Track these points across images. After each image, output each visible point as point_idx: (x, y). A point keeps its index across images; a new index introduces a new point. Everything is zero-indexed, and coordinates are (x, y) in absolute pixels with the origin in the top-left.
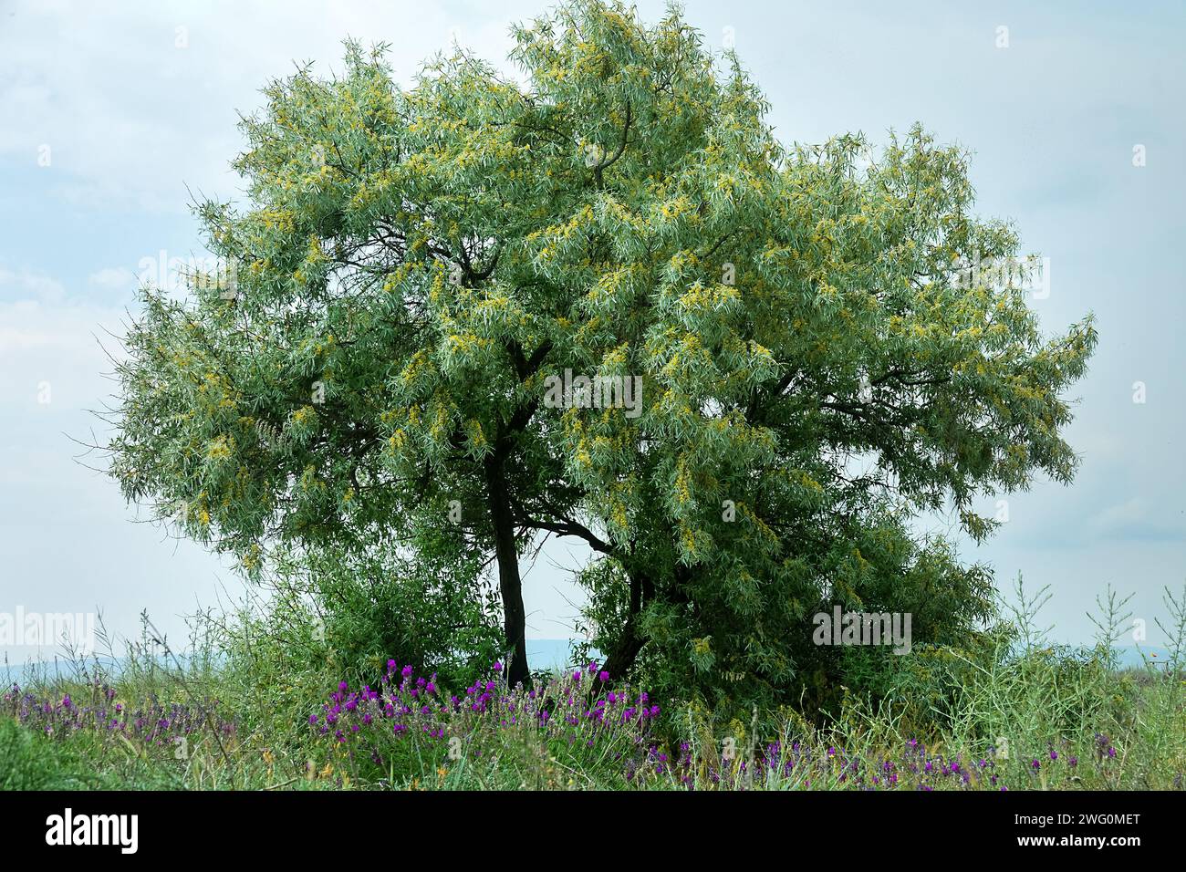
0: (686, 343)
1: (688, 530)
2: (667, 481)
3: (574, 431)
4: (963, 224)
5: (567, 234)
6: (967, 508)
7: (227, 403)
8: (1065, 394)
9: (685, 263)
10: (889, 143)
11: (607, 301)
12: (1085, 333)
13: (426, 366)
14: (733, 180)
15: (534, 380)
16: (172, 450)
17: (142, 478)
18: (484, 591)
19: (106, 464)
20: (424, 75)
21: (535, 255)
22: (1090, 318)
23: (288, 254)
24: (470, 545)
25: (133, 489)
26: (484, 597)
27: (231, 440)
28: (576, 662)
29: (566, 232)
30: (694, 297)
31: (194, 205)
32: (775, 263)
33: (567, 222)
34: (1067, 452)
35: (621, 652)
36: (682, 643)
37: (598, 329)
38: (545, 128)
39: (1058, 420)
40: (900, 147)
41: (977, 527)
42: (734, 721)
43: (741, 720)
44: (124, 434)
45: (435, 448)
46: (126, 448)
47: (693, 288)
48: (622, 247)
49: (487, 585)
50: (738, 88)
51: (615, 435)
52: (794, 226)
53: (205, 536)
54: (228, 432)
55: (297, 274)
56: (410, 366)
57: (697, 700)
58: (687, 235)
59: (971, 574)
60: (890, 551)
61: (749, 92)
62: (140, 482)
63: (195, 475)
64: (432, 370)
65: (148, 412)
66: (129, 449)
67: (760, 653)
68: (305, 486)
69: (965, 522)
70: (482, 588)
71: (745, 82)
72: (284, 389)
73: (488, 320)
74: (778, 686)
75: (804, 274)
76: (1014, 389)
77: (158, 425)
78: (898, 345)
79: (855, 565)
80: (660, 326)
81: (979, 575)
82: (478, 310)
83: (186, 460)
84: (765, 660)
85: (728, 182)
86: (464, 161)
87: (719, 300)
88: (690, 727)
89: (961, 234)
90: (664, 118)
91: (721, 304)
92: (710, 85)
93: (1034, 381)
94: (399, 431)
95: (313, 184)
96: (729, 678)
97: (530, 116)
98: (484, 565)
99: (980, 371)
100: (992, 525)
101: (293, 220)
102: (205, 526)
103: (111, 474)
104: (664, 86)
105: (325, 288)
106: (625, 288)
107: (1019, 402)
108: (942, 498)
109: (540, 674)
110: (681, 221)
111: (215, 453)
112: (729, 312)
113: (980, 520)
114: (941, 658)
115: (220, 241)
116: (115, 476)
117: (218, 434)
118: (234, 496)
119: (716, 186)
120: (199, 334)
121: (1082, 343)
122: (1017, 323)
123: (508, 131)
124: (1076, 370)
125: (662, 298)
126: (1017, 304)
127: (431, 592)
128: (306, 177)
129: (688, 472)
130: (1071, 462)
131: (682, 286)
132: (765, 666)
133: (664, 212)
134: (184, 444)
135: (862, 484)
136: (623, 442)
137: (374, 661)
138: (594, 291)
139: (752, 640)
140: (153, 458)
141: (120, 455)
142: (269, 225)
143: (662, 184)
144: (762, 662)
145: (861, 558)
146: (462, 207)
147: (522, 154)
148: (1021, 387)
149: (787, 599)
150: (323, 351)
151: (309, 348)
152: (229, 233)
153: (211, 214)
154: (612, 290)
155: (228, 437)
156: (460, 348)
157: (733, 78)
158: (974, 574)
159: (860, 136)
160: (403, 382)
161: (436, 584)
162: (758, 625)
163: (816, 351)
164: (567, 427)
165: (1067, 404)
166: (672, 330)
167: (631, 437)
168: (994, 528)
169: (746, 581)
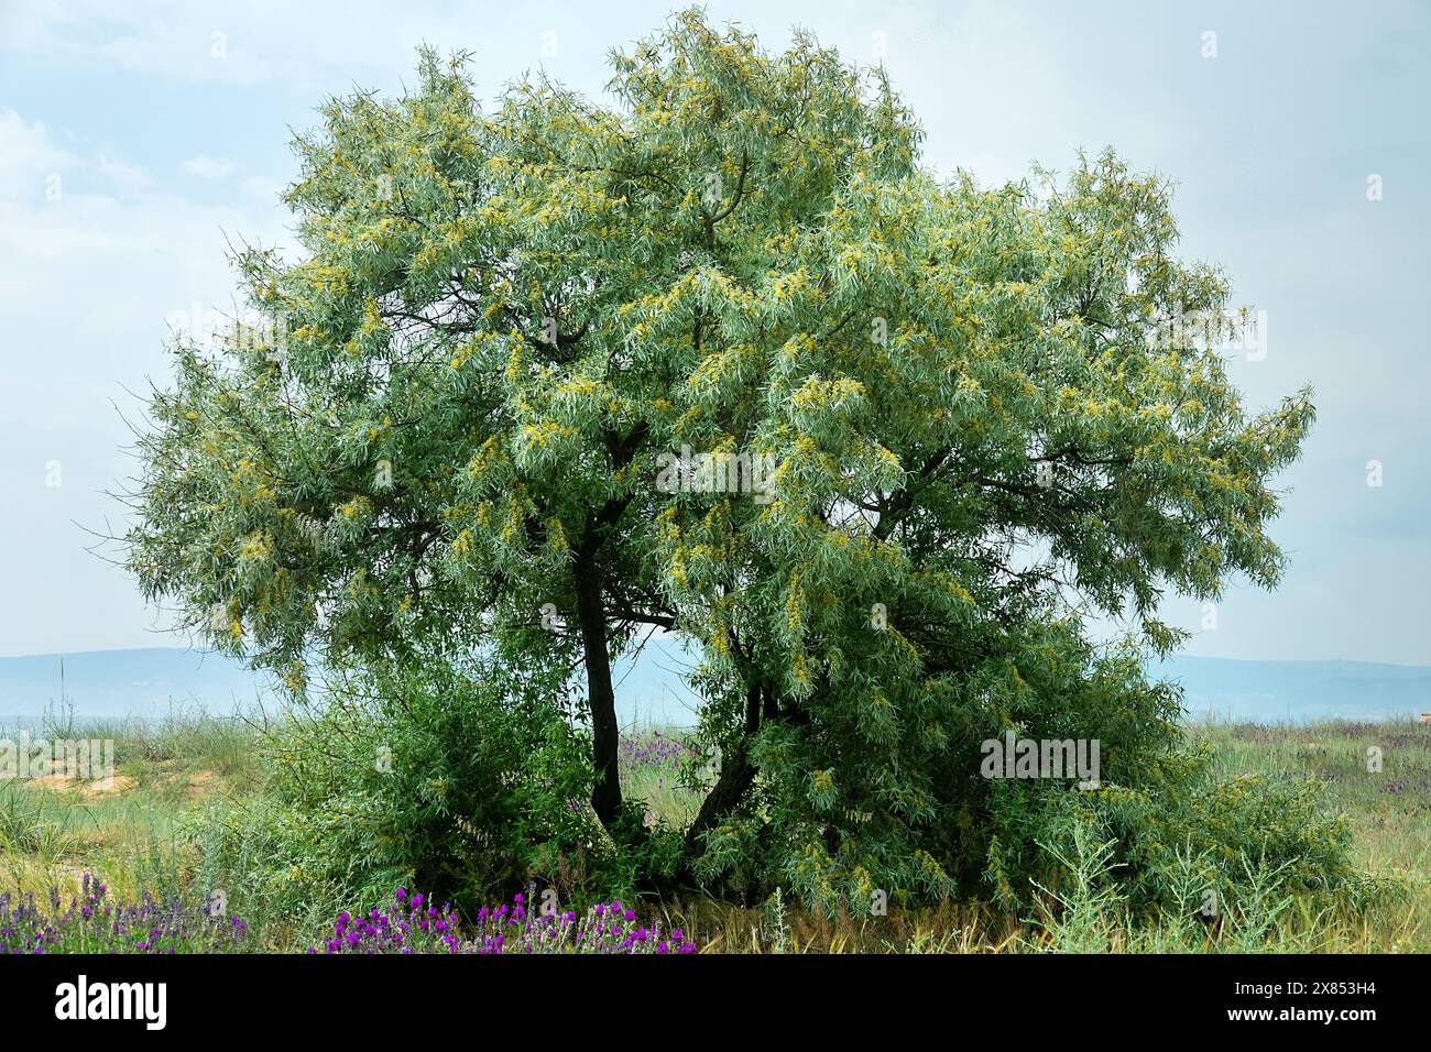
0: (798, 446)
1: (800, 656)
2: (777, 599)
3: (669, 538)
4: (1163, 265)
5: (666, 307)
6: (1151, 615)
7: (263, 494)
8: (1274, 482)
9: (800, 351)
10: (1078, 166)
11: (709, 392)
12: (1301, 407)
13: (499, 456)
14: (858, 255)
15: (626, 473)
16: (198, 548)
17: (165, 573)
18: (573, 698)
19: (124, 557)
20: (510, 96)
21: (627, 332)
22: (1307, 391)
23: (340, 320)
24: (559, 639)
25: (154, 585)
26: (573, 706)
27: (268, 538)
28: (683, 782)
29: (665, 304)
30: (808, 394)
31: (232, 254)
32: (908, 351)
33: (667, 291)
34: (1272, 551)
35: (734, 775)
36: (801, 773)
37: (701, 418)
38: (647, 173)
39: (1264, 512)
40: (1090, 171)
41: (1162, 638)
42: (858, 870)
43: (867, 869)
44: (145, 521)
45: (507, 555)
46: (146, 538)
47: (808, 382)
48: (728, 329)
49: (578, 689)
50: (888, 113)
51: (717, 545)
52: (931, 308)
53: (237, 650)
54: (264, 527)
55: (350, 345)
56: (479, 456)
57: (816, 842)
58: (804, 315)
59: (1156, 692)
60: (1054, 671)
61: (900, 116)
62: (162, 578)
63: (225, 579)
64: (505, 462)
65: (172, 498)
66: (148, 541)
67: (894, 789)
68: (353, 593)
69: (1148, 632)
70: (571, 694)
71: (895, 105)
72: (333, 476)
73: (572, 408)
74: (915, 826)
75: (941, 364)
76: (1209, 477)
77: (183, 511)
78: (1069, 424)
79: (1012, 686)
80: (769, 422)
81: (1166, 693)
82: (559, 395)
83: (215, 559)
84: (900, 797)
85: (852, 257)
86: (548, 217)
87: (838, 397)
88: (779, 909)
89: (1160, 277)
90: (786, 170)
91: (840, 402)
92: (854, 108)
93: (1235, 467)
94: (465, 532)
95: (370, 240)
96: (854, 817)
97: (629, 160)
98: (576, 664)
99: (1166, 458)
100: (1181, 636)
101: (346, 279)
102: (237, 640)
103: (128, 568)
104: (786, 129)
105: (387, 346)
106: (731, 374)
107: (1213, 493)
108: (1122, 602)
109: (635, 803)
110: (796, 301)
111: (249, 552)
112: (848, 409)
113: (1166, 629)
114: (1108, 800)
115: (262, 298)
116: (132, 570)
117: (252, 529)
118: (272, 602)
119: (839, 260)
120: (233, 409)
121: (1297, 419)
122: (1214, 399)
123: (602, 177)
124: (1288, 451)
125: (772, 393)
126: (1216, 376)
127: (509, 698)
128: (362, 231)
129: (802, 591)
130: (1277, 562)
131: (794, 380)
132: (899, 804)
133: (777, 292)
134: (213, 541)
135: (1031, 578)
136: (728, 550)
137: (438, 787)
138: (695, 377)
139: (885, 771)
140: (178, 551)
141: (139, 547)
142: (320, 286)
143: (786, 236)
144: (896, 800)
145: (1018, 679)
146: (546, 265)
147: (617, 207)
148: (1217, 473)
149: (927, 724)
150: (378, 436)
151: (361, 432)
152: (272, 289)
153: (252, 265)
154: (716, 377)
155: (264, 533)
156: (538, 442)
157: (881, 100)
158: (1160, 692)
159: (1024, 185)
160: (471, 475)
161: (516, 690)
162: (893, 754)
163: (971, 431)
164: (662, 532)
165: (1275, 494)
166: (784, 428)
167: (737, 545)
168: (1182, 640)
169: (881, 706)
